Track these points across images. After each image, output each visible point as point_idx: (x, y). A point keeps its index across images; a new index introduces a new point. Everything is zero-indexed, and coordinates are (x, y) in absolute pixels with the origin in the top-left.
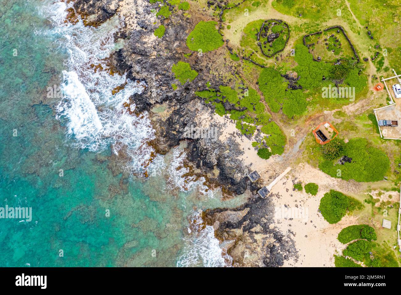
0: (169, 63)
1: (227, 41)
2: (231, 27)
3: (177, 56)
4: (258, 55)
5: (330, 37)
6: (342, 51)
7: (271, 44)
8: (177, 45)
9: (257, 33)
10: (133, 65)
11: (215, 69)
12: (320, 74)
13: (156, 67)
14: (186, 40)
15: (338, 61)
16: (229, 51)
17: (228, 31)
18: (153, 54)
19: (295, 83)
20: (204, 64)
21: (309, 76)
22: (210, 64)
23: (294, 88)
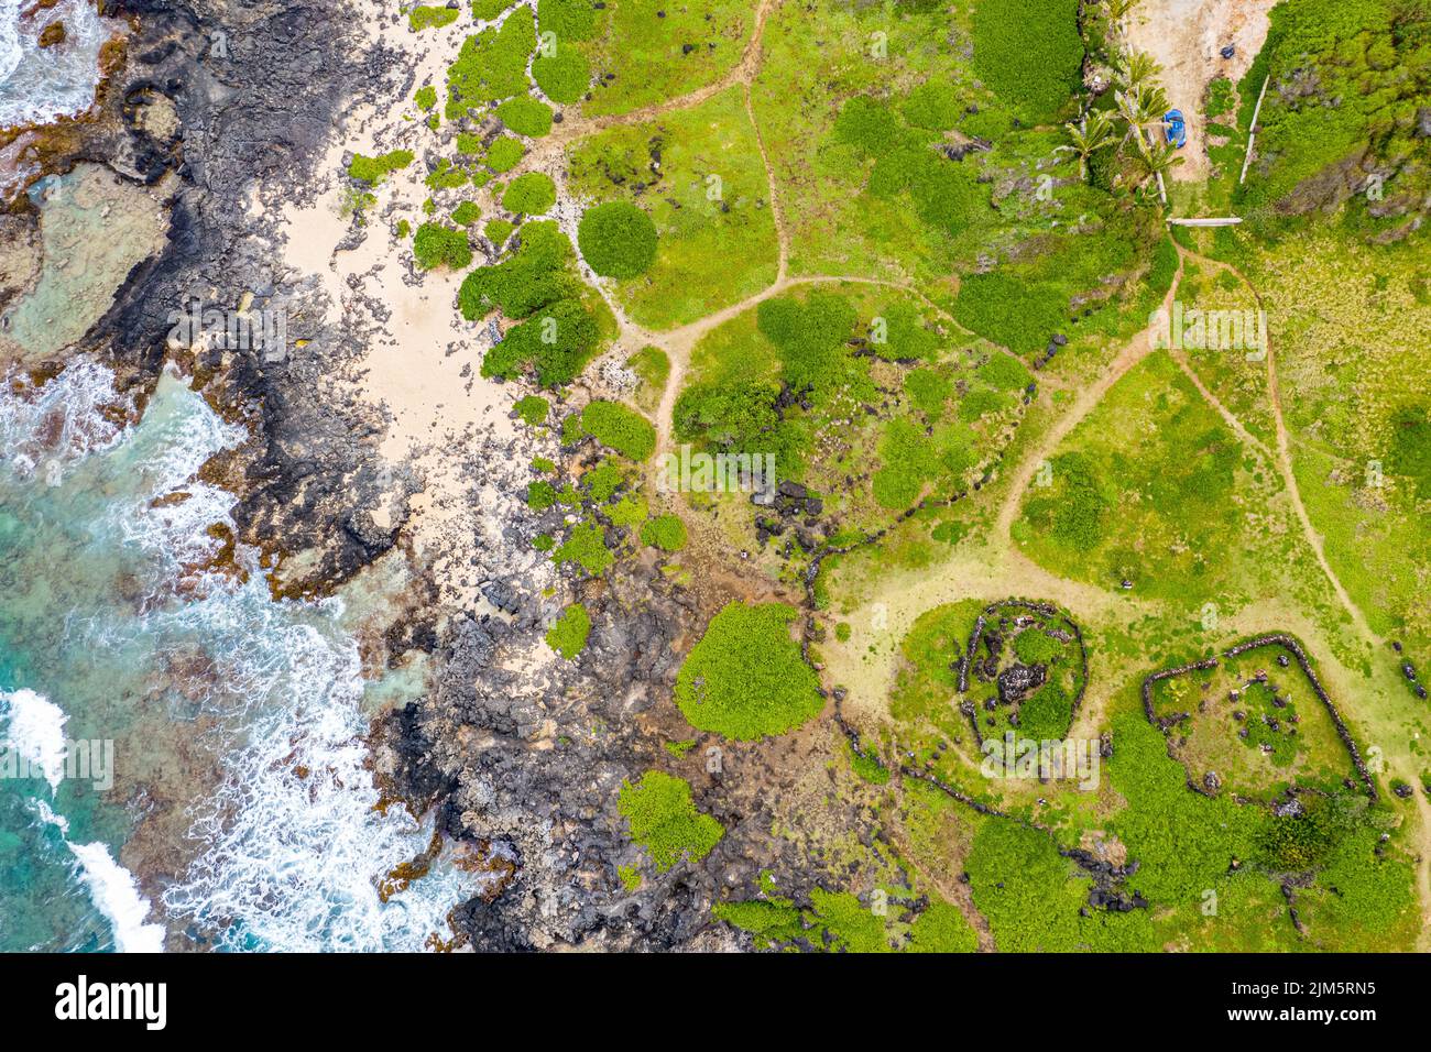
0: (607, 775)
1: (838, 695)
2: (853, 630)
3: (638, 748)
4: (963, 756)
5: (1252, 682)
6: (1303, 749)
7: (1012, 708)
8: (638, 701)
9: (955, 660)
10: (463, 778)
11: (791, 817)
12: (1218, 850)
13: (556, 787)
14: (674, 681)
15: (1290, 795)
16: (845, 741)
17: (841, 648)
18: (543, 733)
19: (1116, 883)
20: (748, 791)
21: (1175, 858)
22: (773, 792)
23: (1115, 905)
